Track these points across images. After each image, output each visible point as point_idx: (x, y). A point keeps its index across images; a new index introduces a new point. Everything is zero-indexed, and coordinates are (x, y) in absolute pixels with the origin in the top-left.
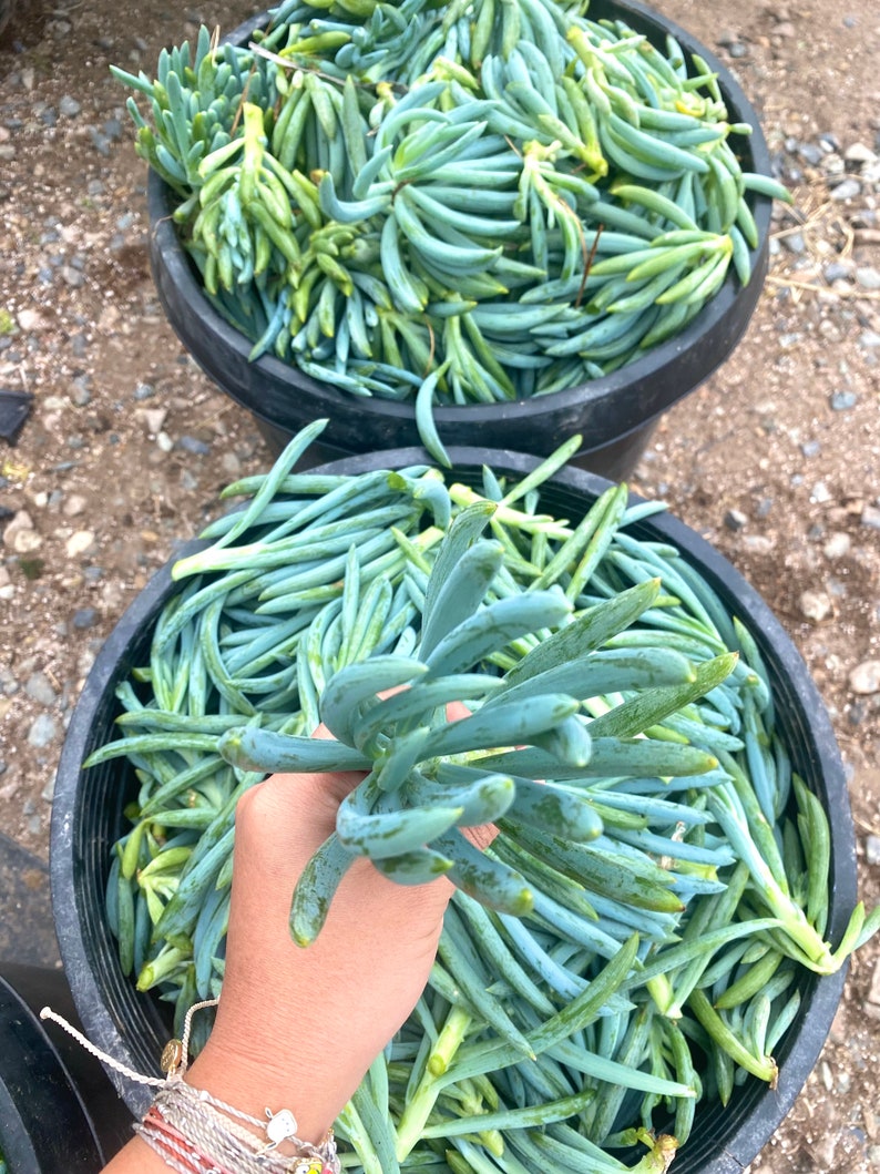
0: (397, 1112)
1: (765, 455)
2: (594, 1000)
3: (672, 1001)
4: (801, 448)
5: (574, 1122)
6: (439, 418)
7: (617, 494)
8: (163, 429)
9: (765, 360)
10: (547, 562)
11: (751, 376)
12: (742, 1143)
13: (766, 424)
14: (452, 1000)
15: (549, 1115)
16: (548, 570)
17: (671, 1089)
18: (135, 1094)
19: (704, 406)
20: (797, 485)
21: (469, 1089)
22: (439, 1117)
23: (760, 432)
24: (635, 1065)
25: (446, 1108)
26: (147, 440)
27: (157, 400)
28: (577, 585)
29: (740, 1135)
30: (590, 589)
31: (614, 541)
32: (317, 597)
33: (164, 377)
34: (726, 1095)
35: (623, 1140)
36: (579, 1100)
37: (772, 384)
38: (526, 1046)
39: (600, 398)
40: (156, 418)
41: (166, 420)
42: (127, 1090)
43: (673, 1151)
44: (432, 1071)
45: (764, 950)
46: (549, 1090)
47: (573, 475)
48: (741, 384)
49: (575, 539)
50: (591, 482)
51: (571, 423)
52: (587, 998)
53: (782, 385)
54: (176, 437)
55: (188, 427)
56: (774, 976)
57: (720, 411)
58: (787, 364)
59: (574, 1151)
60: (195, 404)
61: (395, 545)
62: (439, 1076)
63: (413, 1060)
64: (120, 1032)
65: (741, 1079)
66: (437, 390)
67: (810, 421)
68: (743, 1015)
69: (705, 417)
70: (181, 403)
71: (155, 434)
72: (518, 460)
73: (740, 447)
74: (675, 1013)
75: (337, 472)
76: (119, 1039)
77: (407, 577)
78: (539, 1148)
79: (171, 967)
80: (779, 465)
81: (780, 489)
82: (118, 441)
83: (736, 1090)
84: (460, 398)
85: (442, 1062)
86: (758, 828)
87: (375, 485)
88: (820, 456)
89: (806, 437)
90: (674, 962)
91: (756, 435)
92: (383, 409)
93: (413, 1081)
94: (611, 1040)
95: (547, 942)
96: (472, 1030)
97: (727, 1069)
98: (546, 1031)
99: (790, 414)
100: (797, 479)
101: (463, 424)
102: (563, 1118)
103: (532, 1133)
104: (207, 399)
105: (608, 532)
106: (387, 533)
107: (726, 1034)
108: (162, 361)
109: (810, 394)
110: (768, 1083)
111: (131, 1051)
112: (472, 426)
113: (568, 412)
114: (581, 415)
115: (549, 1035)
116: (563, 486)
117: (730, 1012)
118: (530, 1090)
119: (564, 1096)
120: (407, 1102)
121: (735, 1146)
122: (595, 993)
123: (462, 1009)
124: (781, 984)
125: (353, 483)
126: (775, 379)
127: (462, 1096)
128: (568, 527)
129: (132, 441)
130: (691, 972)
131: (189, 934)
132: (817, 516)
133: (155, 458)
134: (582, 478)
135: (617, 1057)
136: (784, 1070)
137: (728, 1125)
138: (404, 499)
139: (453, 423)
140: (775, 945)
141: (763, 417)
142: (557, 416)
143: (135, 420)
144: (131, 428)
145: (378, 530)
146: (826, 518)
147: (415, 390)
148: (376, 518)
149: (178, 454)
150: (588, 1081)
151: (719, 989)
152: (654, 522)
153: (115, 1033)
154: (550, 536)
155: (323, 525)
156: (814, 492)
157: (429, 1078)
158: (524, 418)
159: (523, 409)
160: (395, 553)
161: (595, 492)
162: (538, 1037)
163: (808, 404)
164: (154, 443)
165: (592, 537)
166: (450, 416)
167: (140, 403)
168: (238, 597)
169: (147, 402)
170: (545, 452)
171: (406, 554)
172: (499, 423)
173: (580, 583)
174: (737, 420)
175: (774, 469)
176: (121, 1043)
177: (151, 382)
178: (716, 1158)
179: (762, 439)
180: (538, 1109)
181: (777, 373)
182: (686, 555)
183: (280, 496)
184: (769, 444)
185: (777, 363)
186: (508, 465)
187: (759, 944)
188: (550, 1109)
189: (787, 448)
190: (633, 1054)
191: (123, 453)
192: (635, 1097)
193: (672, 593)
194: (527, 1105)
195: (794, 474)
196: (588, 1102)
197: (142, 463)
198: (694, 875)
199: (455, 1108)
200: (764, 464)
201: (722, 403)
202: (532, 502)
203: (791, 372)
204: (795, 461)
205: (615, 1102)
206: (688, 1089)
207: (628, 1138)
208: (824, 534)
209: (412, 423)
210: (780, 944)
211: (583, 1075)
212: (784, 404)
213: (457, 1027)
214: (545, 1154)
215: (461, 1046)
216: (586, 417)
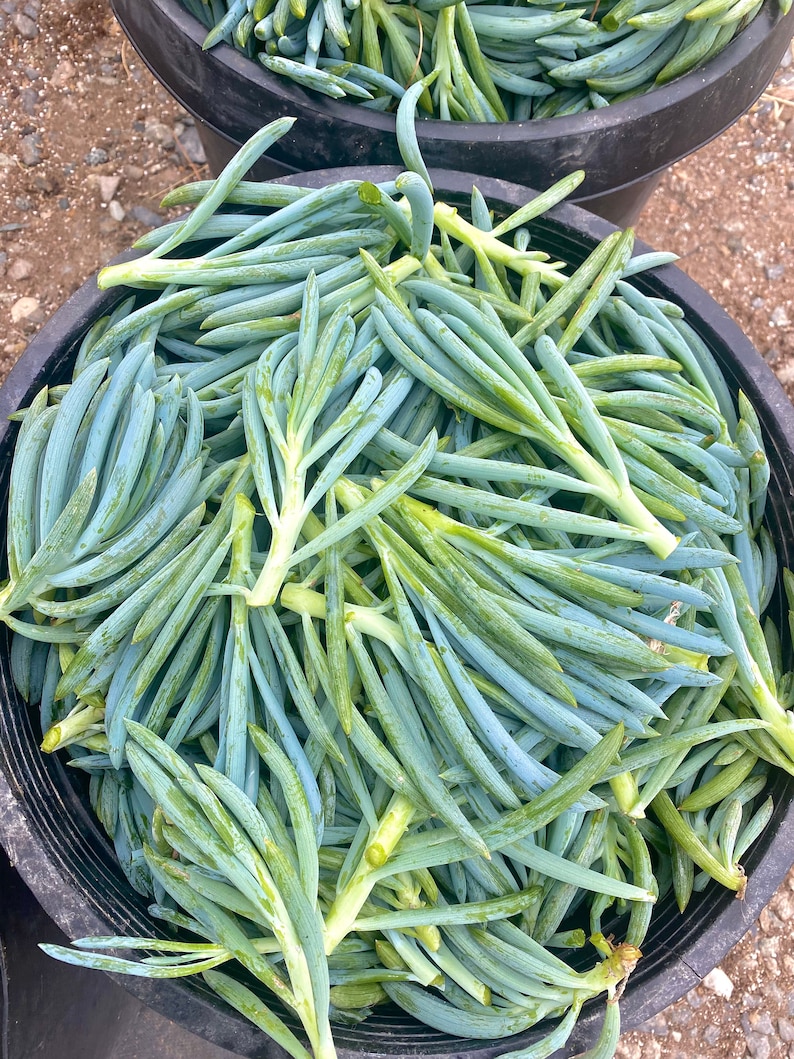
0: (326, 900)
1: (728, 275)
2: (568, 793)
3: (636, 801)
4: (765, 270)
5: (517, 920)
6: (422, 135)
7: (621, 239)
8: (115, 197)
9: (738, 178)
10: (536, 310)
11: (722, 194)
12: (699, 953)
13: (733, 243)
14: (395, 787)
15: (496, 912)
16: (539, 315)
17: (627, 892)
18: (29, 863)
19: (672, 220)
20: (757, 308)
21: (408, 881)
22: (373, 909)
23: (726, 252)
24: (589, 864)
25: (382, 899)
26: (98, 207)
27: (111, 167)
28: (570, 337)
29: (699, 944)
30: (582, 346)
31: (616, 292)
32: (267, 329)
33: (119, 143)
34: (684, 902)
35: (570, 941)
36: (526, 897)
37: (742, 203)
38: (480, 843)
39: (609, 129)
40: (109, 185)
41: (118, 188)
42: (21, 858)
43: (635, 962)
44: (370, 861)
45: (740, 752)
46: (495, 887)
47: (572, 214)
48: (710, 200)
49: (570, 287)
50: (592, 224)
51: (573, 158)
52: (560, 792)
53: (752, 204)
54: (128, 207)
55: (142, 197)
56: (747, 779)
57: (687, 226)
58: (761, 182)
59: (520, 953)
60: (150, 174)
61: (364, 272)
62: (376, 867)
63: (347, 845)
64: (17, 795)
65: (702, 883)
66: (420, 106)
67: (777, 245)
68: (708, 819)
69: (672, 231)
70: (136, 171)
71: (108, 204)
72: (510, 191)
73: (703, 265)
74: (639, 813)
75: (300, 185)
76: (15, 802)
77: (374, 308)
78: (480, 945)
79: (81, 729)
80: (741, 286)
81: (739, 307)
82: (69, 206)
83: (695, 897)
84: (446, 115)
85: (383, 851)
86: (746, 621)
87: (343, 199)
88: (784, 281)
89: (772, 260)
90: (645, 759)
91: (721, 253)
92: (353, 116)
93: (346, 868)
94: (563, 840)
95: (513, 727)
96: (417, 818)
97: (687, 874)
98: (507, 826)
99: (757, 235)
100: (758, 301)
101: (449, 143)
102: (509, 915)
103: (472, 930)
104: (165, 169)
105: (610, 279)
106: (355, 261)
107: (691, 836)
108: (117, 125)
109: (779, 217)
110: (732, 894)
111: (29, 816)
112: (460, 147)
113: (572, 141)
114: (585, 148)
115: (510, 830)
116: (560, 227)
117: (693, 814)
118: (473, 884)
119: (509, 892)
120: (339, 891)
121: (693, 955)
122: (569, 787)
123: (405, 797)
124: (755, 789)
125: (312, 195)
126: (747, 198)
127: (399, 887)
128: (560, 271)
129: (83, 207)
130: (662, 771)
131: (102, 695)
132: (774, 340)
133: (106, 227)
134: (583, 220)
135: (569, 855)
136: (752, 879)
137: (683, 933)
138: (376, 224)
139: (438, 141)
140: (754, 747)
141: (730, 236)
142: (558, 145)
143: (86, 185)
144: (82, 193)
145: (344, 258)
146: (782, 343)
147: (396, 101)
148: (342, 240)
149: (130, 225)
150: (534, 877)
151: (683, 791)
153: (10, 796)
154: (545, 281)
155: (279, 242)
156: (774, 316)
157: (364, 868)
158: (520, 143)
159: (520, 133)
160: (363, 282)
161: (597, 236)
162: (496, 832)
163: (777, 227)
164: (106, 210)
165: (589, 287)
166: (434, 133)
167: (93, 168)
169: (100, 167)
170: (541, 184)
171: (375, 283)
172: (493, 145)
173: (574, 334)
174: (704, 237)
175: (736, 289)
176: (15, 807)
177: (107, 147)
178: (670, 966)
179: (727, 259)
180: (482, 905)
181: (748, 192)
182: (692, 318)
183: (228, 207)
184: (733, 264)
185: (750, 182)
186: (498, 196)
187: (735, 746)
188: (495, 906)
189: (751, 270)
190: (587, 853)
191: (73, 220)
192: (586, 899)
194: (468, 900)
195: (756, 296)
196: (535, 900)
197: (92, 232)
198: (684, 664)
199: (389, 899)
200: (726, 283)
201: (690, 219)
202: (523, 238)
203: (763, 192)
204: (757, 283)
205: (562, 905)
206: (645, 894)
207: (575, 939)
208: (779, 359)
209: (391, 138)
210: (760, 746)
211: (528, 870)
212: (753, 224)
213: (399, 817)
214: (486, 952)
215: (405, 835)
216: (591, 151)
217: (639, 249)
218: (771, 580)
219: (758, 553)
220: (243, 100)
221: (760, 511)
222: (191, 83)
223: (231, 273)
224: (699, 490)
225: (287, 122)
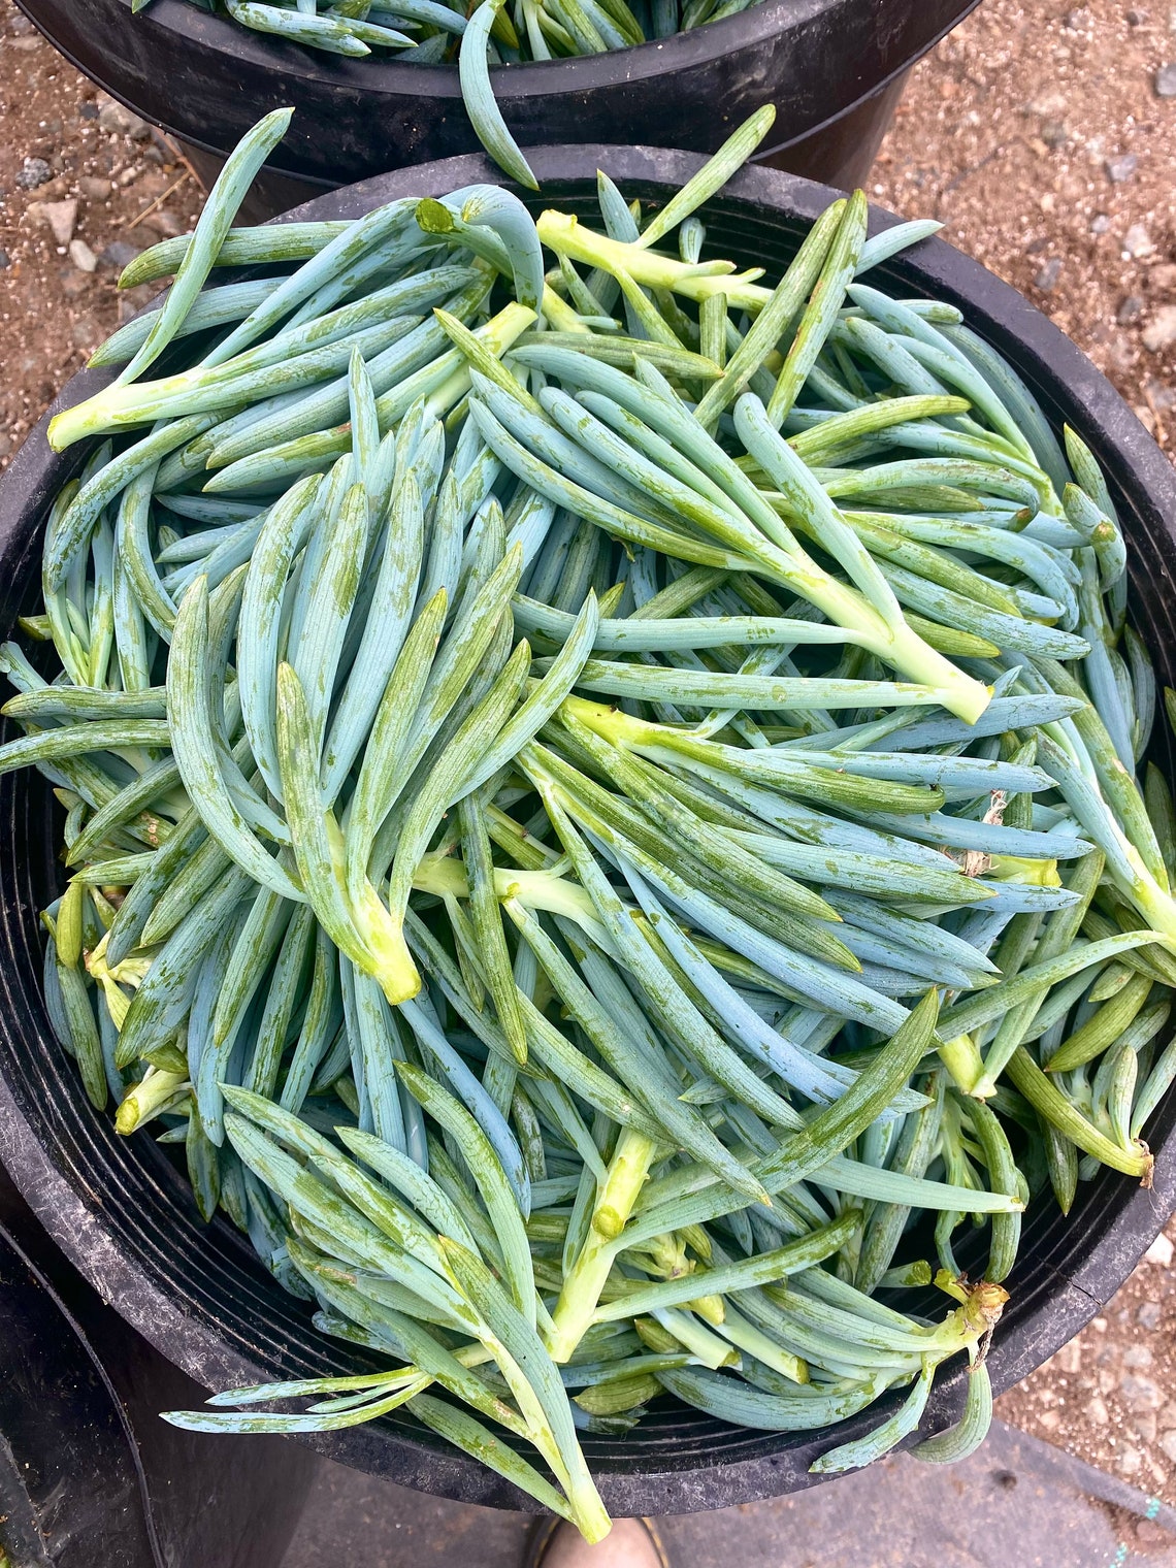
0: (551, 1296)
1: (1049, 187)
2: (867, 1104)
3: (980, 1073)
4: (1106, 168)
5: (831, 1265)
6: (504, 94)
7: (847, 211)
8: (76, 235)
9: (1047, 19)
10: (729, 354)
11: (1024, 52)
12: (1096, 1271)
13: (1050, 132)
14: (621, 1120)
15: (793, 1263)
16: (733, 364)
17: (982, 1203)
18: (129, 1297)
19: (949, 110)
20: (1100, 234)
21: (669, 1242)
22: (622, 1285)
23: (1041, 148)
24: (922, 1170)
25: (633, 1270)
26: (54, 256)
27: (59, 186)
28: (787, 390)
29: (1095, 1258)
30: (810, 397)
31: (849, 302)
32: (312, 453)
33: (63, 144)
34: (1067, 1201)
35: (910, 1279)
36: (838, 1232)
37: (1057, 61)
38: (753, 1185)
39: (803, 25)
40: (62, 216)
41: (78, 219)
42: (116, 1293)
43: (1000, 1308)
44: (602, 1231)
45: (1126, 977)
46: (791, 1224)
47: (763, 183)
48: (1007, 66)
49: (776, 305)
50: (798, 194)
51: (754, 84)
52: (856, 1103)
53: (1074, 62)
54: (100, 246)
55: (117, 227)
56: (1141, 1013)
57: (974, 118)
58: (1084, 21)
59: (837, 1313)
60: (122, 186)
61: (447, 344)
62: (611, 1238)
63: (569, 1202)
64: (92, 1207)
65: (1090, 1171)
66: (495, 38)
67: (1120, 122)
68: (1091, 1077)
69: (950, 131)
70: (99, 186)
71: (68, 247)
72: (659, 162)
73: (1007, 177)
74: (987, 1089)
75: (325, 217)
76: (91, 1218)
77: (475, 404)
78: (780, 1309)
79: (166, 1094)
80: (1071, 202)
81: (1071, 237)
82: (9, 261)
83: (1083, 1189)
84: (541, 51)
85: (616, 1216)
86: (1114, 784)
87: (395, 231)
88: (1138, 180)
89: (1116, 149)
90: (983, 1016)
91: (1034, 152)
92: (393, 83)
93: (573, 1239)
94: (881, 1146)
95: (773, 1008)
96: (660, 1155)
97: (1068, 1160)
98: (787, 1159)
99: (1087, 111)
100: (1101, 223)
101: (551, 100)
102: (817, 1261)
103: (769, 1291)
104: (142, 174)
105: (838, 282)
106: (430, 324)
107: (1066, 1107)
108: (55, 114)
109: (1120, 73)
110: (1134, 1182)
111: (115, 1233)
112: (568, 101)
113: (746, 58)
114: (771, 65)
115: (793, 1164)
116: (747, 207)
117: (1068, 1075)
118: (759, 1225)
119: (813, 1227)
120: (566, 1272)
121: (1088, 1275)
122: (868, 1094)
123: (638, 1131)
124: (1152, 1026)
125: (349, 232)
126: (1064, 53)
127: (655, 1249)
128: (757, 282)
129: (30, 259)
130: (1012, 1026)
131: (174, 1049)
132: (1133, 281)
133: (73, 285)
134: (782, 188)
135: (892, 1163)
136: (1161, 1156)
137: (1071, 1243)
138: (455, 256)
139: (533, 99)
140: (1145, 968)
141: (1044, 121)
142: (728, 67)
143: (29, 223)
144: (24, 236)
145: (414, 319)
146: (1145, 284)
147: (455, 40)
148: (405, 295)
149: (107, 275)
150: (845, 1199)
151: (1050, 1042)
152: (913, 260)
153: (82, 1210)
154: (731, 302)
155: (310, 319)
156: (1128, 243)
157: (595, 1240)
158: (665, 77)
159: (663, 60)
160: (448, 359)
161: (808, 213)
162: (773, 1170)
163: (1118, 93)
164: (67, 257)
165: (807, 300)
166: (525, 87)
167: (33, 192)
168: (176, 470)
169: (44, 188)
170: (709, 144)
171: (467, 360)
172: (622, 88)
173: (791, 385)
174: (1002, 129)
175: (1063, 208)
176: (94, 1225)
177: (45, 154)
178: (1056, 1295)
179: (1045, 161)
180: (775, 1256)
181: (1065, 41)
182: (976, 319)
183: (223, 273)
184: (1054, 166)
185: (1066, 23)
186: (643, 174)
187: (1117, 969)
188: (794, 1255)
189: (1085, 173)
190: (918, 1155)
191: (21, 283)
192: (924, 1221)
193: (953, 388)
194: (757, 1251)
195: (1097, 213)
196: (851, 1233)
197: (53, 296)
198: (1019, 879)
199: (645, 1266)
200: (1047, 202)
201: (978, 103)
202: (693, 239)
203: (1090, 36)
204: (1097, 192)
205: (892, 1231)
206: (1009, 1201)
207: (915, 1274)
208: (1144, 311)
209: (456, 107)
210: (1154, 966)
211: (839, 1193)
212: (1079, 95)
213: (634, 1157)
214: (789, 1316)
215: (646, 1184)
216: (781, 68)
217: (878, 223)
218: (1147, 706)
219: (1124, 671)
220: (214, 83)
221: (1121, 602)
222: (130, 68)
223: (245, 384)
224: (1016, 601)
225: (280, 118)
